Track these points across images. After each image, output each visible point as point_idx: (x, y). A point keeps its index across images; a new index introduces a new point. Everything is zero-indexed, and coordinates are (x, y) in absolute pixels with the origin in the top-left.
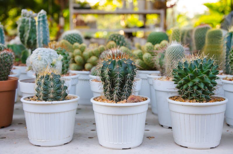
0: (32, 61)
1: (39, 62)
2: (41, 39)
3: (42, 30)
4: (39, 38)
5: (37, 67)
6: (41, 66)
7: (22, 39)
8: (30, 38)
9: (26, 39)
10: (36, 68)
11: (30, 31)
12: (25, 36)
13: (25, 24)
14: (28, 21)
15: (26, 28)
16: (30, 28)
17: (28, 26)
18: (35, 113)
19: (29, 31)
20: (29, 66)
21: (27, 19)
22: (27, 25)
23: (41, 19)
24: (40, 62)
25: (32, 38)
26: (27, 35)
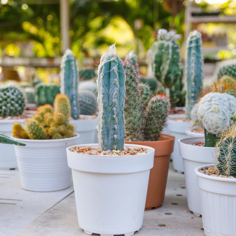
0: (203, 113)
1: (214, 115)
2: (192, 74)
3: (194, 61)
4: (188, 73)
5: (211, 122)
6: (217, 122)
7: (158, 74)
8: (169, 72)
9: (164, 73)
10: (210, 124)
11: (171, 61)
12: (163, 69)
13: (163, 50)
14: (168, 47)
15: (165, 57)
16: (170, 57)
17: (168, 54)
18: (213, 193)
19: (168, 62)
20: (195, 121)
21: (166, 44)
22: (167, 52)
23: (193, 45)
24: (216, 115)
25: (173, 72)
26: (166, 67)
